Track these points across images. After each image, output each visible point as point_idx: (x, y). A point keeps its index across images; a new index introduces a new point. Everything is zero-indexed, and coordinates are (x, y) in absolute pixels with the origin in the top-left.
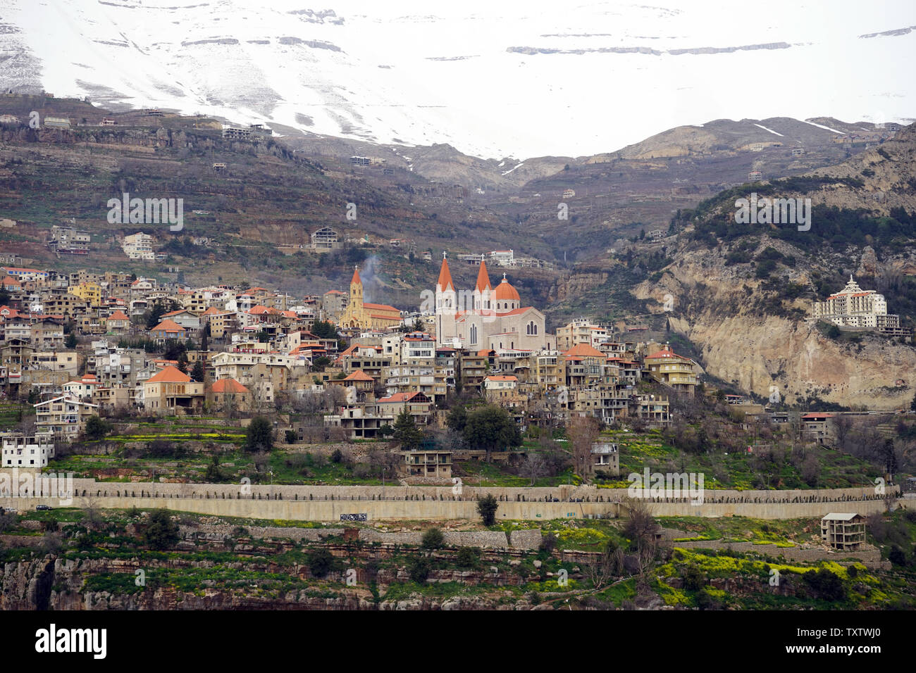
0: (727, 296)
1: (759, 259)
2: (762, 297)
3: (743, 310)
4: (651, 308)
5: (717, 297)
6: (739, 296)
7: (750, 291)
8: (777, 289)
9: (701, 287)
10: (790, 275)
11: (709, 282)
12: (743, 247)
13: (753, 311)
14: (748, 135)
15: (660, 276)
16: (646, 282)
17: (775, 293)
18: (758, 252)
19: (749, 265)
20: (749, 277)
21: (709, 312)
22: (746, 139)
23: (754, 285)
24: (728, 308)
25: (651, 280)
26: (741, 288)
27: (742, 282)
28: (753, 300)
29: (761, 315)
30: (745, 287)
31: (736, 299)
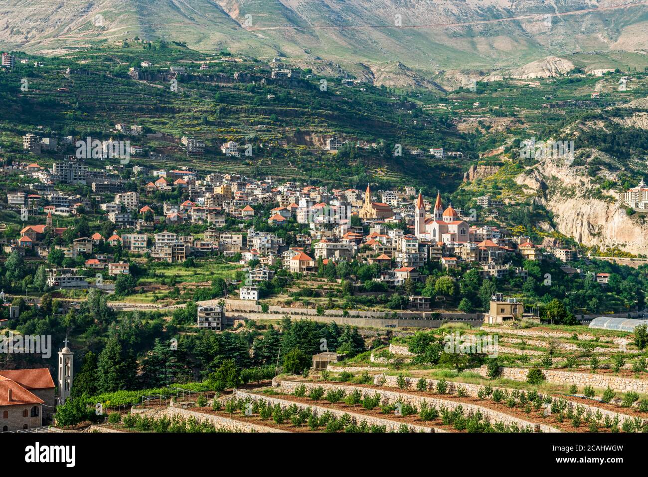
0: (570, 185)
1: (590, 164)
2: (590, 188)
3: (578, 195)
4: (525, 190)
5: (564, 185)
6: (577, 186)
7: (583, 184)
8: (599, 183)
9: (555, 178)
10: (607, 175)
11: (559, 176)
12: (582, 155)
13: (584, 196)
14: (594, 63)
15: (532, 171)
16: (523, 174)
17: (598, 186)
18: (589, 160)
19: (583, 167)
20: (583, 175)
21: (559, 194)
22: (593, 66)
23: (585, 179)
24: (570, 193)
25: (525, 173)
26: (577, 181)
27: (579, 178)
28: (585, 189)
29: (589, 198)
30: (580, 181)
31: (575, 187)
